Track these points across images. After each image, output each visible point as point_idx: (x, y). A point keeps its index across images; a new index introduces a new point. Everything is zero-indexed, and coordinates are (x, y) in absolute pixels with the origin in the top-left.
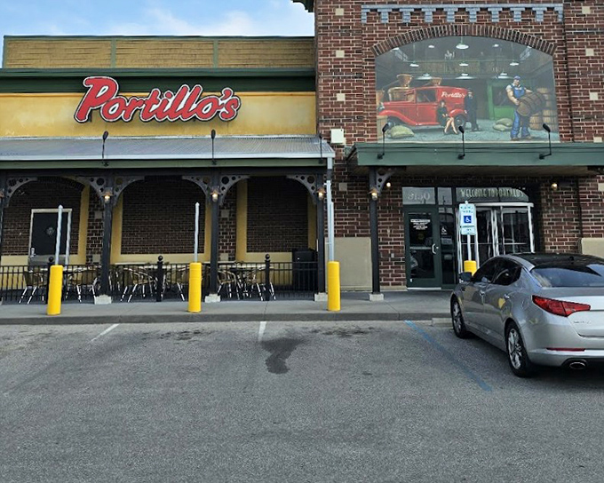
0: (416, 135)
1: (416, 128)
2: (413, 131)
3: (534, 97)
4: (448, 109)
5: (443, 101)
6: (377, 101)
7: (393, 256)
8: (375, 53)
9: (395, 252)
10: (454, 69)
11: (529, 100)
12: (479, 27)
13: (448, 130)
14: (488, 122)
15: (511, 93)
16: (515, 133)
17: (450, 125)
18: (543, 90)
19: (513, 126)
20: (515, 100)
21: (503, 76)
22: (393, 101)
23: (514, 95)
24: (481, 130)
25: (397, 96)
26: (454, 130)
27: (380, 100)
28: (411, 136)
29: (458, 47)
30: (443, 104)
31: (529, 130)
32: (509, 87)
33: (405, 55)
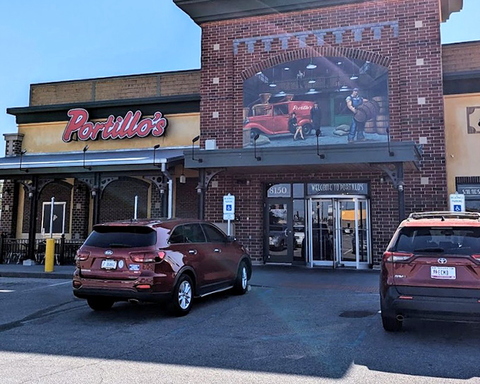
0: (271, 142)
1: (272, 136)
2: (270, 139)
3: (369, 105)
4: (298, 119)
5: (294, 113)
6: (244, 116)
7: (250, 237)
8: (243, 78)
9: (252, 235)
10: (304, 86)
11: (365, 108)
12: (325, 49)
13: (297, 136)
14: (330, 128)
15: (350, 103)
16: (352, 136)
17: (299, 133)
18: (377, 99)
19: (350, 130)
20: (353, 109)
21: (344, 89)
22: (256, 115)
23: (352, 105)
24: (324, 136)
25: (259, 111)
26: (302, 136)
27: (246, 115)
28: (268, 143)
29: (308, 67)
30: (294, 115)
31: (364, 133)
32: (349, 97)
33: (266, 78)
